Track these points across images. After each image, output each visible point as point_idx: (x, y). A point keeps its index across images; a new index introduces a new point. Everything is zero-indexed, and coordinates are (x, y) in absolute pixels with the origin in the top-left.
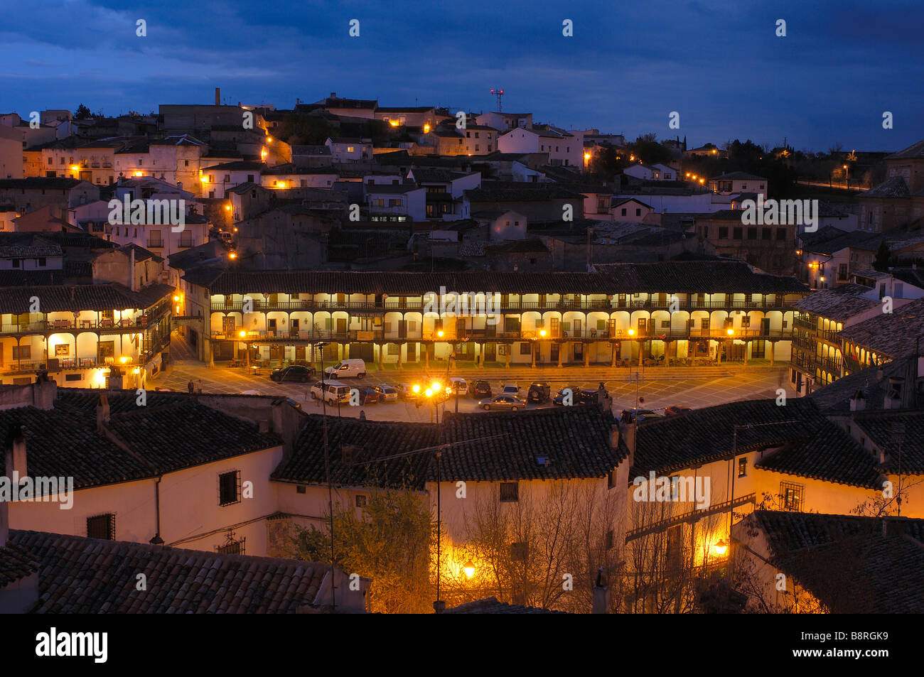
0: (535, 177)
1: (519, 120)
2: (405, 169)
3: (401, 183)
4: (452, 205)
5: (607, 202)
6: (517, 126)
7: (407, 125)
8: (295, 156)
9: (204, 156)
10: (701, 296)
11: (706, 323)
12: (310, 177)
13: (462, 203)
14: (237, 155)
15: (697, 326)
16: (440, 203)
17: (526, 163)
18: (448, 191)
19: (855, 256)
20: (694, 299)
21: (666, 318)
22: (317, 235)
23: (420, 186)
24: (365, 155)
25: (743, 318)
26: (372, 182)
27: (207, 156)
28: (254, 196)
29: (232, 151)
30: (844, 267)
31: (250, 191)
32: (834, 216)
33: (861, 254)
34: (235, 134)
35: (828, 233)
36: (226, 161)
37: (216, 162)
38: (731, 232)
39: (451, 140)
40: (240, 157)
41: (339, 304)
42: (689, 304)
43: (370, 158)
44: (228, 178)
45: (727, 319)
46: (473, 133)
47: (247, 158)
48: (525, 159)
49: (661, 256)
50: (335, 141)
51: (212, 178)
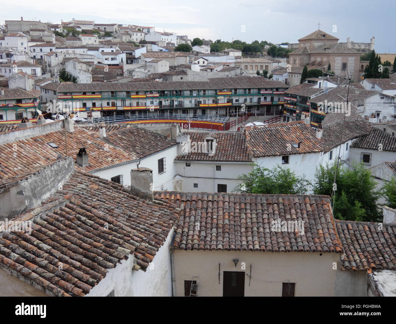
0: (161, 51)
1: (149, 29)
2: (112, 47)
3: (115, 51)
4: (136, 60)
7: (107, 30)
8: (67, 41)
9: (29, 41)
10: (250, 89)
11: (251, 99)
12: (76, 50)
13: (140, 58)
14: (43, 41)
15: (248, 100)
16: (131, 59)
17: (158, 45)
18: (133, 54)
19: (291, 75)
20: (247, 91)
21: (237, 98)
22: (87, 71)
23: (123, 53)
24: (95, 41)
25: (265, 97)
26: (103, 51)
27: (30, 41)
28: (56, 56)
29: (40, 40)
30: (286, 80)
31: (55, 54)
32: (276, 62)
33: (294, 75)
34: (41, 33)
35: (278, 68)
36: (39, 43)
37: (34, 44)
38: (249, 67)
39: (127, 36)
40: (45, 42)
41: (112, 96)
42: (245, 93)
43: (97, 43)
44: (41, 50)
45: (259, 98)
46: (135, 33)
47: (47, 42)
48: (157, 43)
49: (228, 76)
50: (83, 36)
51: (34, 50)
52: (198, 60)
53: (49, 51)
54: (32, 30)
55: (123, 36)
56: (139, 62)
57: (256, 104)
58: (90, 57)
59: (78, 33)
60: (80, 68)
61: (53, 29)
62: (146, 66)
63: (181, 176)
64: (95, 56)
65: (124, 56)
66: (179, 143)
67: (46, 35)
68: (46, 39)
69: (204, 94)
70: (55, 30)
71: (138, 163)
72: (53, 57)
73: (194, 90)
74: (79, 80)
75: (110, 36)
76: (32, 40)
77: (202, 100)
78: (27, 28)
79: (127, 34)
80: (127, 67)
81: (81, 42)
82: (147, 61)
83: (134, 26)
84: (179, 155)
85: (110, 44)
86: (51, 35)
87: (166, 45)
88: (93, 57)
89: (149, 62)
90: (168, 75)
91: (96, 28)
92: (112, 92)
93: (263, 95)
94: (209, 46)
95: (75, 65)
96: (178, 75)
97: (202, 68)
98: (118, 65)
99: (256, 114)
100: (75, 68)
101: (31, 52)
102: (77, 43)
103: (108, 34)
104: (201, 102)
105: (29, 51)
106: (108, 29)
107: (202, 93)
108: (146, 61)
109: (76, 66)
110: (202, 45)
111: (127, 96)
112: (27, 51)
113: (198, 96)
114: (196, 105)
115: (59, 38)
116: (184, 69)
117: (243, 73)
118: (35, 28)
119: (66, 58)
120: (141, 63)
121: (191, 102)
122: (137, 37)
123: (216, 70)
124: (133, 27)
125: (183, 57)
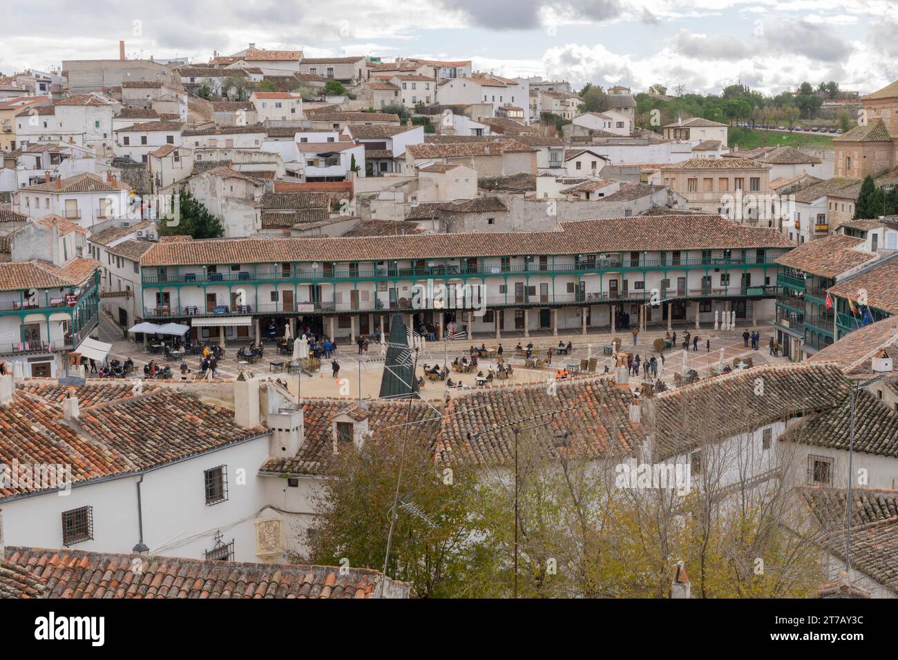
0: (479, 131)
1: (457, 68)
2: (338, 125)
3: (337, 140)
4: (394, 163)
5: (561, 156)
6: (455, 77)
7: (336, 76)
8: (217, 113)
9: (116, 117)
10: (677, 254)
11: (683, 282)
12: (235, 137)
13: (404, 160)
14: (154, 115)
15: (674, 286)
16: (380, 162)
17: (469, 116)
18: (388, 148)
19: (833, 205)
20: (669, 258)
21: (639, 278)
22: (249, 200)
23: (358, 144)
24: (293, 111)
25: (723, 276)
26: (305, 140)
27: (120, 117)
28: (177, 160)
29: (148, 112)
30: (821, 217)
31: (172, 154)
32: (806, 163)
33: (840, 203)
34: (149, 91)
35: (802, 181)
36: (142, 121)
37: (129, 123)
38: (701, 184)
39: (386, 92)
40: (157, 116)
41: (284, 275)
42: (663, 263)
43: (299, 114)
44: (144, 140)
45: (705, 277)
46: (409, 84)
47: (165, 117)
48: (467, 111)
49: (628, 212)
50: (259, 97)
51: (126, 141)
52: (578, 159)
53: (165, 142)
54: (129, 85)
55: (375, 92)
56: (402, 170)
57: (698, 295)
58: (264, 158)
59: (252, 87)
60: (228, 192)
61: (187, 80)
62: (417, 180)
63: (278, 510)
64: (277, 155)
65: (360, 154)
66: (274, 429)
67: (163, 99)
68: (160, 108)
69: (543, 268)
70: (192, 80)
71: (138, 479)
72: (168, 161)
73: (514, 257)
74: (225, 224)
75: (339, 93)
76: (126, 114)
77: (535, 282)
78: (115, 80)
79: (388, 84)
80: (362, 185)
81: (253, 113)
82: (421, 167)
83: (411, 61)
84: (274, 458)
85: (332, 117)
86: (177, 96)
87: (493, 116)
88: (273, 159)
89: (425, 170)
90: (454, 212)
91: (306, 70)
92: (286, 266)
93: (717, 270)
94: (630, 111)
95: (213, 185)
96: (479, 212)
97: (568, 187)
98: (340, 179)
99: (697, 324)
100: (214, 194)
101: (119, 145)
102: (242, 118)
103: (336, 87)
104: (534, 288)
105: (115, 145)
106: (340, 73)
107: (535, 265)
108: (417, 168)
109: (218, 189)
110: (605, 110)
111: (324, 275)
112: (108, 144)
113: (526, 273)
114: (518, 298)
115: (200, 104)
116: (500, 196)
117: (676, 203)
118: (137, 79)
119: (201, 164)
120: (407, 172)
121: (504, 289)
122: (414, 93)
123: (601, 195)
124: (408, 66)
125: (523, 154)
